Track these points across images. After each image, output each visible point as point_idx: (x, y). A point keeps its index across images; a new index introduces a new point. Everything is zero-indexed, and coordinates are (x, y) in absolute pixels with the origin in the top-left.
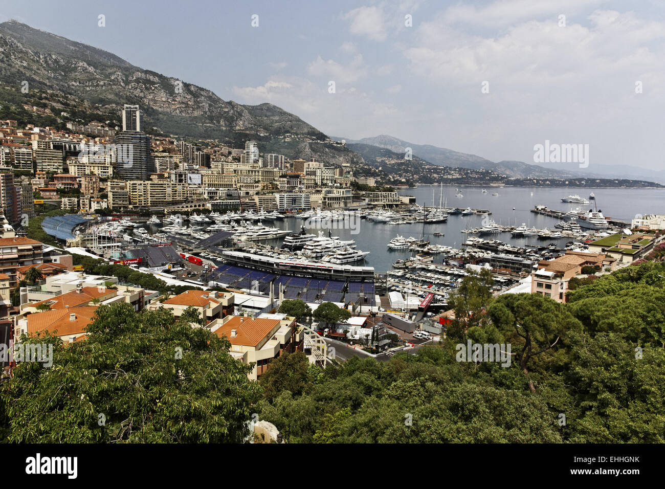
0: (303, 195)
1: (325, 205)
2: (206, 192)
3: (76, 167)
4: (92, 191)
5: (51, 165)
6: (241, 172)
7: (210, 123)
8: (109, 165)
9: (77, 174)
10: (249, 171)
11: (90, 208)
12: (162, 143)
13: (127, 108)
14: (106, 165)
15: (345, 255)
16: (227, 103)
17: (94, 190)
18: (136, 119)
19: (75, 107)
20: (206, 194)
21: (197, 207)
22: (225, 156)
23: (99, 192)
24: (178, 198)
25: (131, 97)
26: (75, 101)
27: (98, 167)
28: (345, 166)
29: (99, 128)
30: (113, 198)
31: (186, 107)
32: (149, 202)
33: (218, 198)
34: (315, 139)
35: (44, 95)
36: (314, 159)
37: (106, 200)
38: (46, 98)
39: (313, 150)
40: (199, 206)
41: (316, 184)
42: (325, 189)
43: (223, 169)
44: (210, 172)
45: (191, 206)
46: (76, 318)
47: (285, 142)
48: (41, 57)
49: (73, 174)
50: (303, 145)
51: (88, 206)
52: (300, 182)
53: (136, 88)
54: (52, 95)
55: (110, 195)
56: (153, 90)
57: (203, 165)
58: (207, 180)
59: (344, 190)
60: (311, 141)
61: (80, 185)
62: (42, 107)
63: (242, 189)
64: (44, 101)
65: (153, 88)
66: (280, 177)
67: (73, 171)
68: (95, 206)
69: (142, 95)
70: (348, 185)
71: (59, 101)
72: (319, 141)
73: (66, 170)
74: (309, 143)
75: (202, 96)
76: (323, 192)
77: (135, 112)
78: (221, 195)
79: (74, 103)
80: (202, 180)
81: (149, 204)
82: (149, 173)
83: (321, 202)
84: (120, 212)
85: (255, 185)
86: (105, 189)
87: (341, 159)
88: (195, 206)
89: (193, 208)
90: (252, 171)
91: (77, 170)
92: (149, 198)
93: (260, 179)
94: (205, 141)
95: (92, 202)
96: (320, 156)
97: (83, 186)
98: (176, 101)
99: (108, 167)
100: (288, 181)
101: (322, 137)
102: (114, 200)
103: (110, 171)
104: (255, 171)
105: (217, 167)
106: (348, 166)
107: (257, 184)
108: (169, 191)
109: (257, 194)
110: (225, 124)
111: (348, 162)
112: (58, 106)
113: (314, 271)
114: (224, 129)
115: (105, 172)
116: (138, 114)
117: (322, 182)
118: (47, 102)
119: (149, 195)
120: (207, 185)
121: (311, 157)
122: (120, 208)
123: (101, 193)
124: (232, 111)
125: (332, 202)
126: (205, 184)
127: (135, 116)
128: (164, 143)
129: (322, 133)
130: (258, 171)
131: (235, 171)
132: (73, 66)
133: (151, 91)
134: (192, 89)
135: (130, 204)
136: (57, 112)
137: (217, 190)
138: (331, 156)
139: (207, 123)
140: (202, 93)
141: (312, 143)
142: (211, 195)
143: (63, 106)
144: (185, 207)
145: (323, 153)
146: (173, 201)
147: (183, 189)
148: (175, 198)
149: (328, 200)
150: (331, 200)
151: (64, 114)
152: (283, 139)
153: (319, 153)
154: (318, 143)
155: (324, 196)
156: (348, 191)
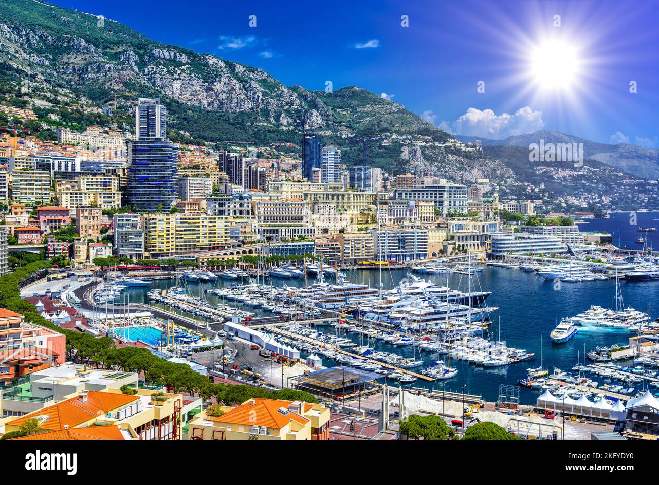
0: (416, 232)
2: (261, 229)
3: (69, 195)
4: (90, 232)
5: (33, 193)
6: (315, 198)
7: (264, 121)
8: (115, 191)
9: (70, 205)
11: (88, 257)
13: (142, 103)
14: (113, 191)
17: (93, 230)
18: (155, 119)
19: (67, 104)
20: (261, 233)
21: (248, 254)
22: (288, 172)
23: (101, 232)
24: (217, 240)
25: (146, 87)
26: (68, 97)
27: (101, 194)
28: (481, 184)
29: (102, 135)
30: (122, 241)
31: (227, 98)
32: (174, 247)
33: (280, 239)
34: (431, 141)
37: (111, 245)
38: (27, 94)
39: (427, 158)
40: (250, 252)
42: (454, 222)
44: (267, 198)
45: (238, 253)
47: (381, 146)
49: (64, 206)
50: (411, 150)
51: (84, 253)
52: (410, 211)
53: (154, 73)
55: (117, 236)
56: (179, 75)
57: (255, 187)
58: (262, 211)
59: (485, 223)
60: (424, 144)
61: (74, 222)
63: (316, 224)
64: (23, 98)
65: (179, 72)
66: (378, 203)
67: (64, 201)
68: (95, 254)
70: (491, 215)
71: (45, 98)
72: (437, 144)
73: (54, 200)
74: (421, 147)
76: (450, 227)
77: (153, 109)
78: (283, 233)
79: (65, 99)
80: (254, 212)
81: (175, 251)
83: (446, 243)
84: (132, 262)
85: (337, 217)
86: (109, 228)
87: (475, 172)
88: (244, 252)
89: (241, 256)
90: (333, 195)
91: (69, 199)
92: (175, 240)
93: (345, 208)
95: (91, 249)
96: (439, 168)
97: (77, 223)
98: (213, 90)
99: (114, 194)
100: (390, 211)
101: (442, 136)
102: (122, 245)
103: (117, 200)
104: (338, 195)
105: (276, 189)
106: (486, 184)
107: (340, 217)
108: (204, 229)
109: (340, 231)
111: (486, 177)
114: (286, 129)
115: (110, 202)
116: (158, 111)
117: (447, 211)
118: (28, 99)
119: (175, 236)
120: (262, 219)
121: (425, 170)
122: (131, 257)
123: (104, 234)
124: (297, 102)
125: (465, 243)
126: (259, 218)
127: (154, 115)
129: (441, 131)
130: (343, 195)
131: (306, 195)
132: (65, 45)
133: (176, 76)
134: (237, 69)
135: (146, 250)
136: (41, 114)
137: (279, 226)
138: (457, 167)
139: (260, 121)
140: (251, 76)
141: (425, 147)
142: (268, 235)
143: (51, 104)
144: (228, 253)
145: (445, 162)
146: (210, 245)
147: (226, 226)
148: (213, 239)
149: (459, 240)
150: (463, 240)
151: (53, 117)
152: (377, 141)
153: (436, 164)
154: (434, 147)
155: (451, 234)
156: (492, 225)
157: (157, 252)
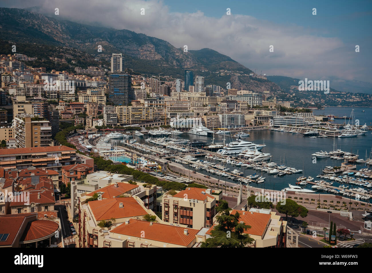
0: (239, 115)
1: (256, 123)
2: (169, 113)
3: (84, 97)
4: (93, 114)
5: (68, 96)
6: (193, 99)
7: (166, 64)
8: (104, 96)
9: (84, 102)
10: (199, 98)
11: (92, 125)
12: (135, 79)
13: (114, 56)
14: (102, 95)
16: (178, 49)
17: (94, 113)
18: (120, 64)
19: (80, 57)
20: (169, 115)
24: (150, 118)
25: (114, 48)
26: (80, 53)
27: (97, 97)
28: (266, 93)
29: (95, 70)
30: (107, 118)
31: (150, 54)
32: (131, 121)
34: (243, 74)
35: (61, 50)
36: (242, 88)
37: (102, 120)
38: (63, 52)
39: (241, 81)
40: (164, 123)
41: (249, 107)
42: (256, 111)
43: (180, 97)
44: (172, 99)
46: (123, 205)
47: (220, 76)
48: (59, 25)
49: (81, 102)
50: (234, 77)
51: (91, 123)
52: (237, 105)
53: (117, 42)
54: (67, 50)
55: (105, 116)
56: (128, 43)
57: (165, 94)
58: (169, 105)
59: (271, 111)
60: (239, 75)
61: (86, 109)
62: (60, 58)
63: (194, 111)
64: (61, 54)
65: (128, 42)
66: (222, 102)
67: (81, 100)
68: (95, 124)
69: (121, 46)
70: (273, 108)
71: (70, 54)
72: (245, 75)
73: (77, 99)
74: (239, 76)
75: (161, 45)
76: (255, 113)
77: (119, 58)
79: (79, 54)
81: (131, 123)
82: (130, 100)
83: (253, 120)
84: (112, 128)
85: (204, 108)
87: (263, 88)
90: (201, 98)
91: (84, 99)
92: (131, 118)
93: (207, 104)
94: (163, 77)
95: (94, 121)
96: (246, 86)
97: (88, 110)
98: (143, 49)
99: (103, 97)
100: (228, 105)
101: (248, 71)
102: (107, 120)
103: (105, 99)
104: (203, 98)
105: (175, 95)
106: (268, 93)
107: (206, 108)
108: (144, 113)
109: (205, 114)
110: (177, 65)
111: (268, 90)
112: (69, 57)
114: (176, 67)
115: (102, 100)
116: (121, 59)
117: (253, 106)
118: (63, 54)
119: (131, 116)
120: (169, 109)
121: (240, 87)
122: (112, 125)
123: (99, 115)
124: (182, 55)
126: (168, 108)
127: (119, 61)
128: (137, 79)
129: (248, 69)
130: (206, 98)
131: (189, 98)
132: (78, 30)
133: (127, 44)
134: (154, 40)
135: (118, 122)
136: (69, 61)
137: (177, 112)
138: (255, 85)
139: (165, 64)
140: (161, 43)
141: (240, 76)
143: (73, 57)
144: (155, 124)
145: (249, 83)
146: (146, 120)
147: (153, 112)
148: (148, 118)
150: (260, 119)
152: (218, 74)
153: (245, 84)
155: (255, 116)
156: (274, 112)
157: (123, 123)
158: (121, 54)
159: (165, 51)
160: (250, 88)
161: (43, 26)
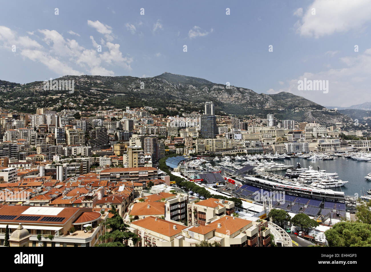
0: (304, 143)
1: (320, 149)
2: (244, 143)
3: (183, 133)
4: (189, 145)
5: (173, 133)
6: (264, 132)
7: (251, 106)
8: (197, 132)
9: (183, 137)
10: (269, 131)
11: (188, 153)
12: (225, 119)
13: (207, 103)
14: (196, 132)
15: (328, 182)
16: (259, 94)
17: (190, 144)
18: (211, 108)
19: (186, 106)
20: (244, 145)
21: (239, 152)
22: (259, 123)
23: (192, 145)
24: (229, 147)
25: (211, 98)
26: (186, 103)
27: (192, 133)
28: (338, 124)
29: (196, 114)
30: (198, 148)
31: (238, 99)
32: (215, 150)
33: (251, 147)
34: (315, 109)
35: (174, 102)
36: (314, 121)
37: (195, 149)
38: (175, 103)
39: (314, 116)
40: (240, 151)
41: (313, 137)
42: (320, 140)
43: (254, 131)
44: (247, 133)
45: (236, 151)
46: (150, 207)
47: (295, 113)
48: (175, 85)
49: (182, 137)
50: (307, 113)
51: (187, 152)
52: (302, 136)
53: (214, 93)
54: (177, 102)
55: (197, 146)
56: (222, 93)
57: (243, 129)
58: (245, 137)
59: (334, 140)
60: (312, 111)
61: (184, 142)
62: (173, 107)
63: (265, 141)
64: (174, 105)
65: (222, 92)
66: (289, 133)
67: (182, 135)
68: (190, 152)
69: (216, 96)
70: (338, 136)
71: (180, 104)
72: (318, 110)
73: (179, 135)
74: (311, 112)
75: (246, 92)
76: (318, 141)
77: (210, 105)
78: (252, 145)
79: (186, 104)
80: (242, 137)
81: (215, 151)
82: (216, 135)
83: (317, 147)
84: (201, 155)
85: (272, 139)
86: (195, 143)
87: (335, 120)
88: (238, 151)
89: (237, 152)
90: (271, 131)
92: (215, 147)
93: (276, 135)
94: (248, 116)
95: (189, 150)
96: (319, 119)
97: (186, 142)
98: (233, 97)
100: (293, 136)
101: (320, 107)
102: (198, 149)
103: (198, 135)
104: (273, 131)
105: (251, 129)
106: (340, 124)
107: (274, 138)
108: (224, 143)
109: (274, 144)
110: (259, 106)
111: (340, 122)
112: (179, 106)
113: (299, 192)
114: (258, 108)
115: (195, 135)
116: (212, 106)
117: (318, 135)
118: (175, 105)
119: (215, 146)
120: (245, 140)
121: (313, 120)
122: (201, 153)
123: (193, 146)
124: (262, 99)
125: (325, 147)
126: (244, 139)
127: (211, 107)
128: (226, 119)
129: (320, 105)
130: (275, 131)
131: (261, 131)
132: (187, 87)
133: (221, 94)
134: (241, 90)
135: (206, 151)
136: (179, 109)
137: (251, 142)
138: (327, 118)
139: (249, 107)
140: (246, 91)
141: (313, 112)
142: (247, 145)
143: (181, 106)
144: (233, 152)
145: (321, 117)
146: (226, 149)
147: (232, 142)
148: (228, 147)
149: (322, 146)
151: (182, 109)
152: (293, 111)
153: (318, 118)
154: (317, 111)
155: (319, 144)
156: (337, 140)
157: (209, 151)
158: (212, 102)
159: (250, 96)
160: (322, 121)
161: (165, 87)
